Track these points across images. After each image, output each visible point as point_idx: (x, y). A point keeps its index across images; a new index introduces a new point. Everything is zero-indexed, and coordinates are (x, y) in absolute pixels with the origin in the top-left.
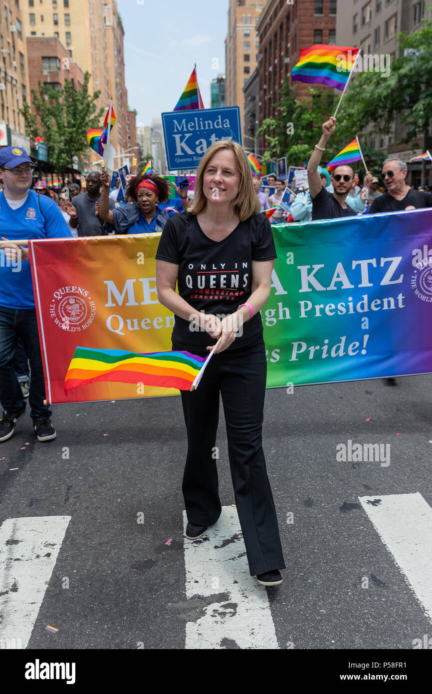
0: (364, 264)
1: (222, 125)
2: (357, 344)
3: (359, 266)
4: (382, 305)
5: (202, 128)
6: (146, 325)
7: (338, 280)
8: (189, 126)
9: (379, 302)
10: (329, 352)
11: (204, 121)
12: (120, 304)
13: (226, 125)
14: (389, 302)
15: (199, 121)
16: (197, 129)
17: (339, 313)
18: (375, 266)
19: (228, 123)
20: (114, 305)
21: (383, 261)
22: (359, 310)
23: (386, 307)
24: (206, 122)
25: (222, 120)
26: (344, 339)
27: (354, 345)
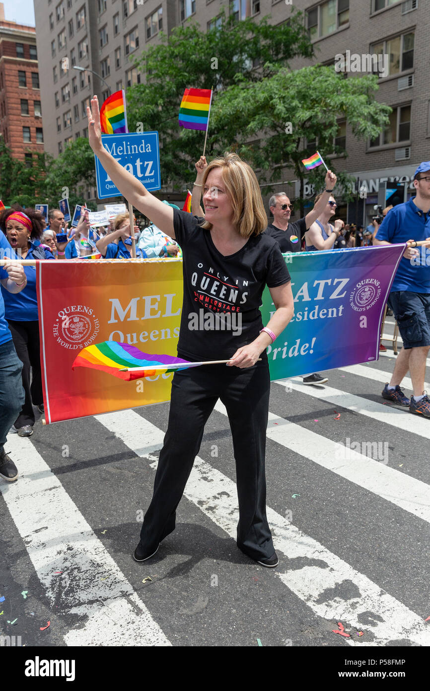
0: (322, 283)
1: (145, 150)
2: (307, 345)
3: (318, 285)
4: (327, 314)
5: (129, 153)
6: (144, 338)
7: (301, 294)
8: (118, 150)
9: (325, 311)
10: (287, 353)
11: (130, 145)
12: (122, 320)
13: (148, 150)
14: (333, 312)
15: (127, 145)
16: (125, 153)
17: (297, 320)
18: (329, 284)
19: (150, 147)
20: (116, 321)
21: (336, 280)
22: (311, 318)
23: (330, 316)
24: (133, 147)
25: (145, 146)
26: (298, 341)
27: (305, 346)
